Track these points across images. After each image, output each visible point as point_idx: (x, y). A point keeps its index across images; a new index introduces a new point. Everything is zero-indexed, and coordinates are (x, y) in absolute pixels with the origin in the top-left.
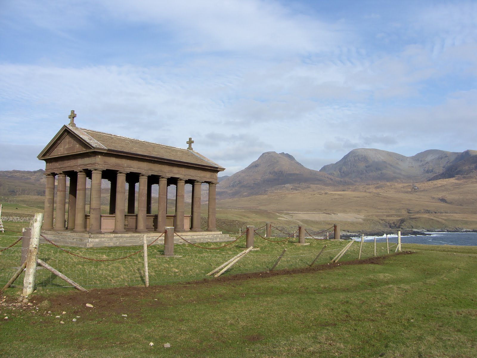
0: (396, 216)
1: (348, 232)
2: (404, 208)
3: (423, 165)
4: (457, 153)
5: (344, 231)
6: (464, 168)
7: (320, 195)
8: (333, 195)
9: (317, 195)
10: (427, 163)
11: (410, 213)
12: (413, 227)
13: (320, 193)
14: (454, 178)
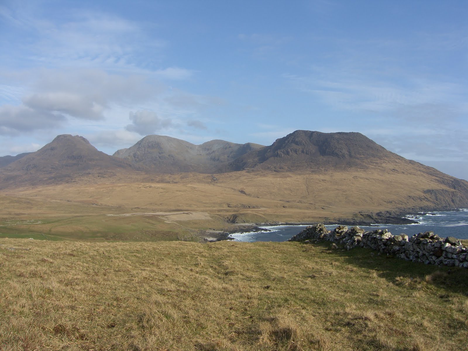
0: (224, 211)
1: (214, 230)
2: (224, 203)
3: (210, 154)
4: (239, 144)
5: (210, 229)
6: (249, 161)
7: (145, 188)
8: (157, 189)
9: (142, 188)
10: (214, 152)
11: (230, 207)
12: (245, 222)
13: (144, 186)
14: (245, 171)
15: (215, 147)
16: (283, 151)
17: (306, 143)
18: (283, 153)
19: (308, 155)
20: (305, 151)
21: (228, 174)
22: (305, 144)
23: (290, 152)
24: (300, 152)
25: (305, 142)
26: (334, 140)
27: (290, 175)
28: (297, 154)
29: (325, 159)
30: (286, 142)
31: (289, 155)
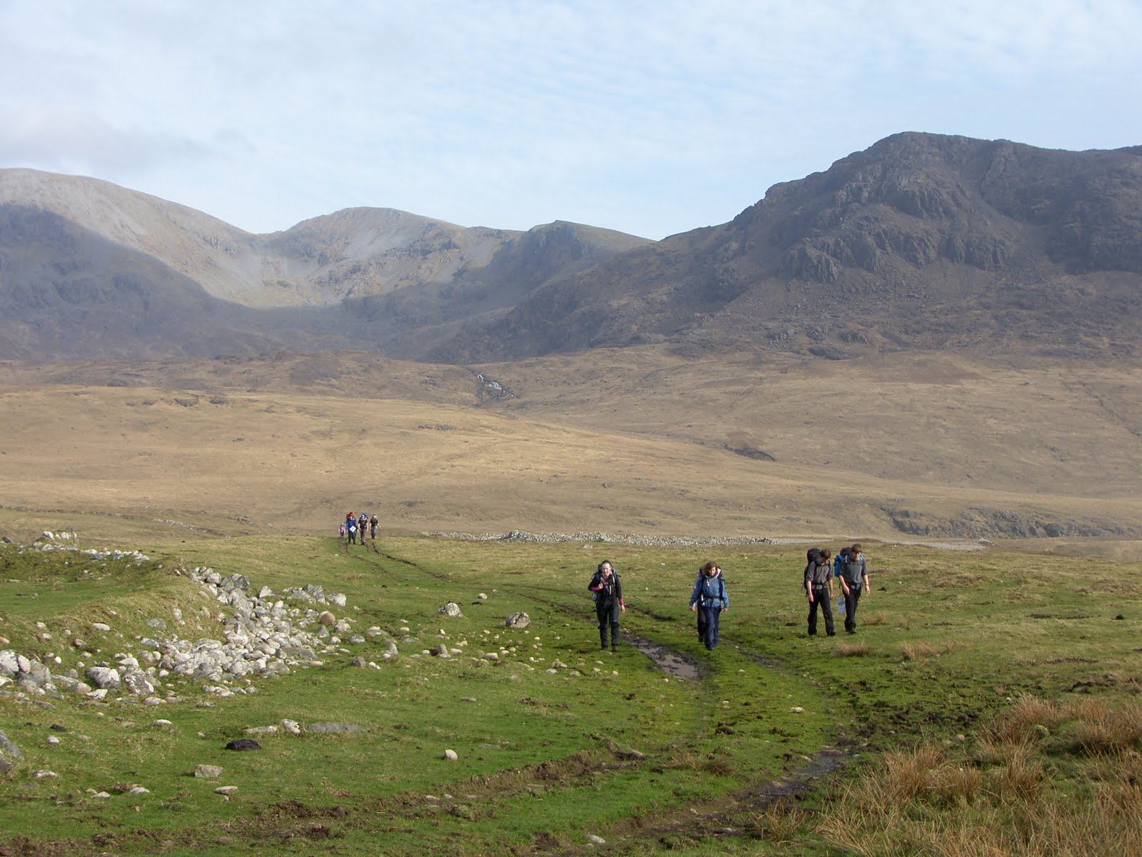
15: (363, 248)
16: (837, 243)
17: (959, 205)
18: (834, 255)
19: (978, 271)
20: (959, 244)
21: (567, 364)
22: (955, 209)
23: (878, 252)
24: (933, 254)
25: (953, 196)
26: (1126, 184)
27: (968, 367)
28: (914, 261)
29: (1091, 289)
30: (842, 194)
31: (870, 270)
